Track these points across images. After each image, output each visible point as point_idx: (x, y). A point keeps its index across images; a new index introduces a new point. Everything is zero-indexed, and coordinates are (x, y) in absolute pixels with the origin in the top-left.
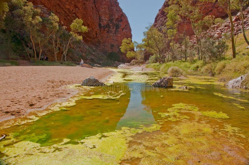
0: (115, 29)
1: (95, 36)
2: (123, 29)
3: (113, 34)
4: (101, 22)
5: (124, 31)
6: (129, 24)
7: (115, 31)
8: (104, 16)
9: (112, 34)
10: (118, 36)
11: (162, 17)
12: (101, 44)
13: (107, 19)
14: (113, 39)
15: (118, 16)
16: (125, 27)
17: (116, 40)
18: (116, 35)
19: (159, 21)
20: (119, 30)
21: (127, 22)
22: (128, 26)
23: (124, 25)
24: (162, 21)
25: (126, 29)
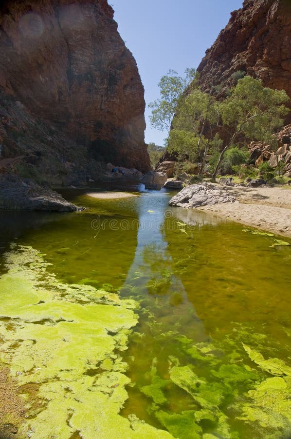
0: (105, 86)
1: (57, 98)
2: (125, 86)
3: (102, 96)
4: (72, 66)
5: (128, 91)
6: (139, 76)
7: (107, 89)
8: (81, 52)
9: (99, 97)
10: (114, 103)
11: (216, 64)
12: (72, 120)
13: (88, 60)
14: (101, 109)
15: (115, 55)
16: (129, 83)
17: (108, 112)
18: (108, 100)
19: (209, 75)
20: (117, 88)
21: (136, 70)
22: (137, 81)
23: (129, 79)
24: (214, 74)
25: (131, 88)
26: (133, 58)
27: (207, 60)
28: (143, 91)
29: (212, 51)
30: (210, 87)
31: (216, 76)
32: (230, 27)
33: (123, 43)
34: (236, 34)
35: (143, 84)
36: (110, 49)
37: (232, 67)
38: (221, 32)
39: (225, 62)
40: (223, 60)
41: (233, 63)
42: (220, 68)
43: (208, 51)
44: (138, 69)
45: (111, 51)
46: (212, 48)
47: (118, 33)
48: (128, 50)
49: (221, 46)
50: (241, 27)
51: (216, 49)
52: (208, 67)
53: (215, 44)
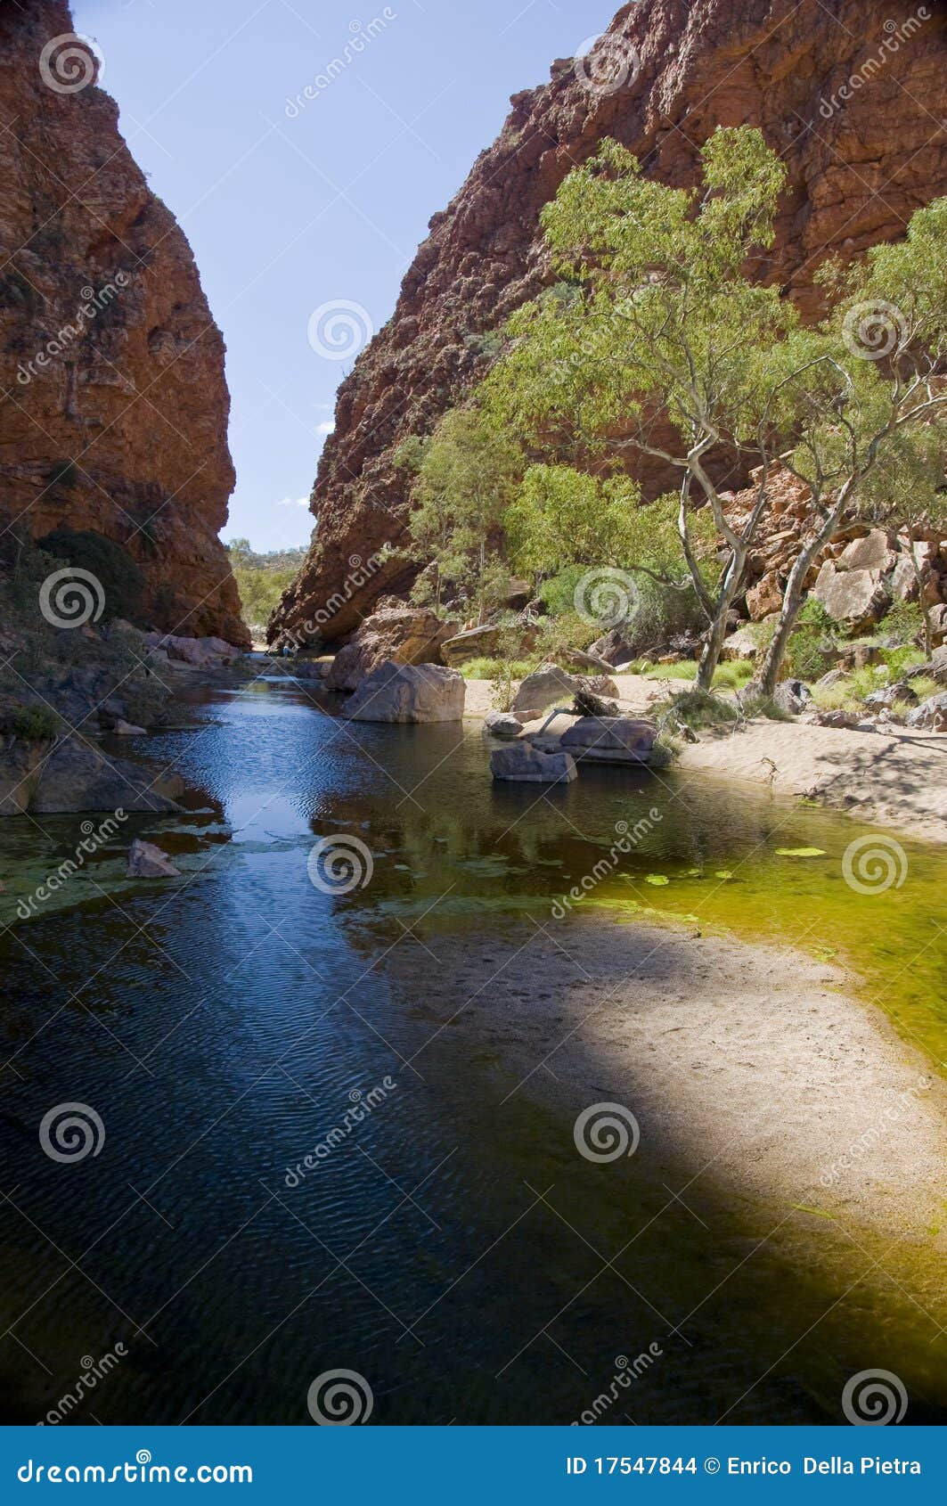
2: (155, 333)
3: (70, 366)
5: (167, 349)
6: (203, 298)
7: (87, 342)
10: (117, 391)
11: (473, 262)
14: (68, 416)
15: (112, 215)
16: (170, 320)
17: (95, 426)
18: (92, 382)
19: (447, 298)
20: (126, 337)
21: (189, 275)
22: (199, 312)
23: (168, 304)
24: (470, 294)
25: (177, 337)
26: (179, 233)
27: (437, 250)
28: (221, 349)
29: (453, 218)
30: (459, 338)
31: (476, 303)
32: (514, 141)
33: (139, 178)
34: (538, 163)
35: (220, 328)
36: (95, 195)
37: (535, 270)
38: (481, 157)
39: (505, 253)
40: (498, 248)
41: (535, 257)
42: (489, 275)
43: (437, 221)
44: (197, 272)
45: (100, 200)
46: (451, 210)
47: (121, 140)
48: (161, 204)
49: (485, 201)
50: (553, 142)
51: (472, 211)
52: (443, 271)
53: (464, 196)
